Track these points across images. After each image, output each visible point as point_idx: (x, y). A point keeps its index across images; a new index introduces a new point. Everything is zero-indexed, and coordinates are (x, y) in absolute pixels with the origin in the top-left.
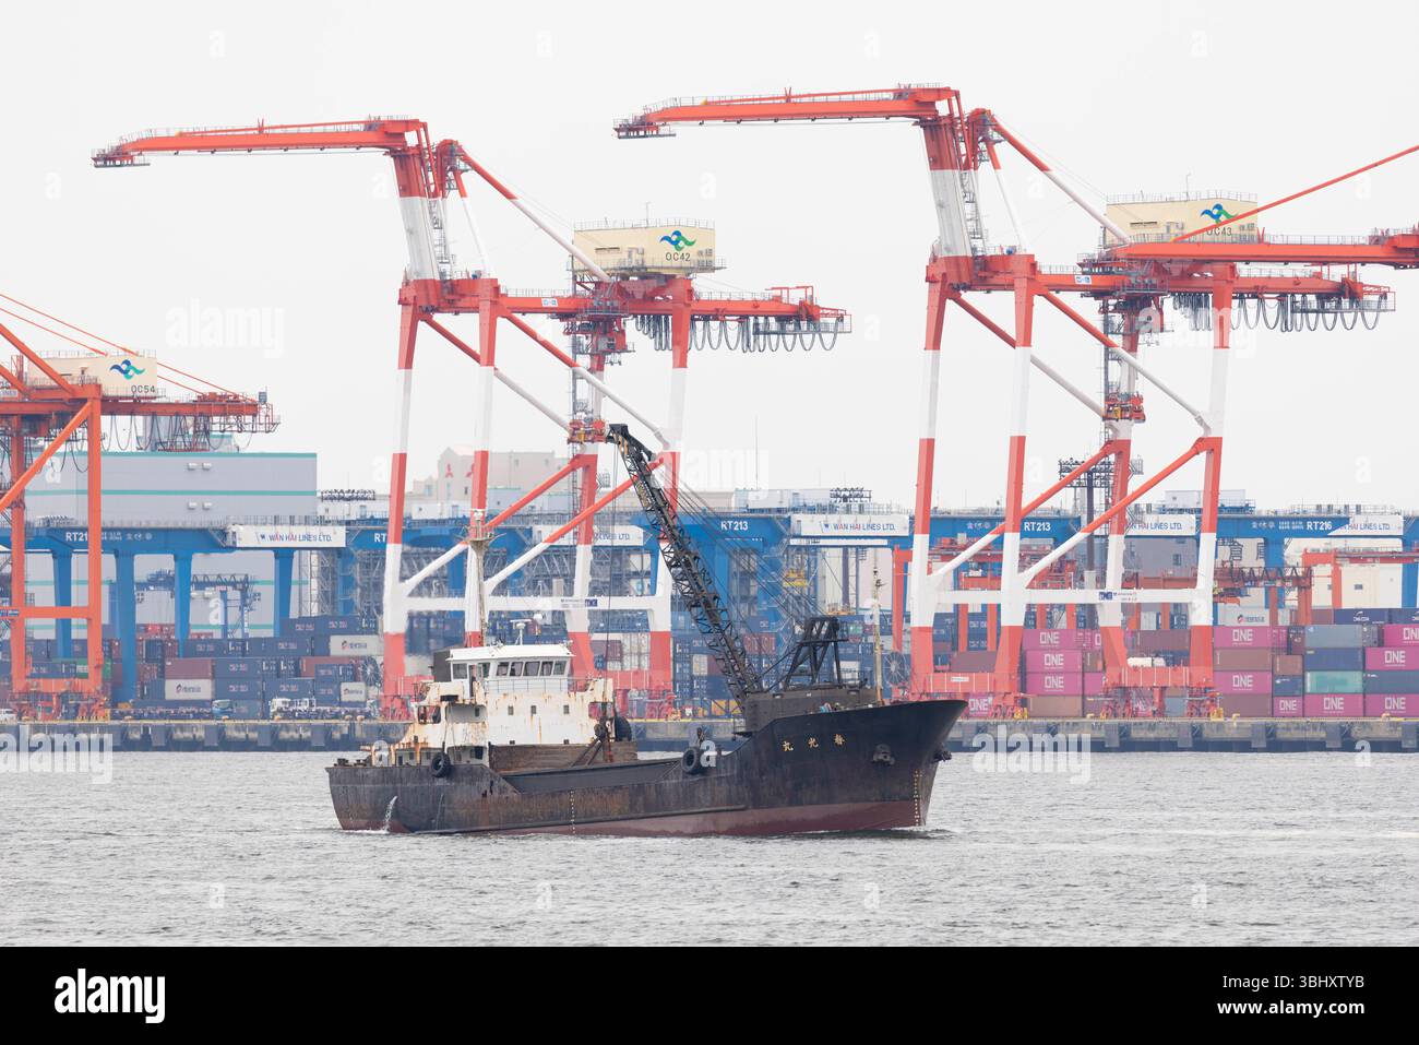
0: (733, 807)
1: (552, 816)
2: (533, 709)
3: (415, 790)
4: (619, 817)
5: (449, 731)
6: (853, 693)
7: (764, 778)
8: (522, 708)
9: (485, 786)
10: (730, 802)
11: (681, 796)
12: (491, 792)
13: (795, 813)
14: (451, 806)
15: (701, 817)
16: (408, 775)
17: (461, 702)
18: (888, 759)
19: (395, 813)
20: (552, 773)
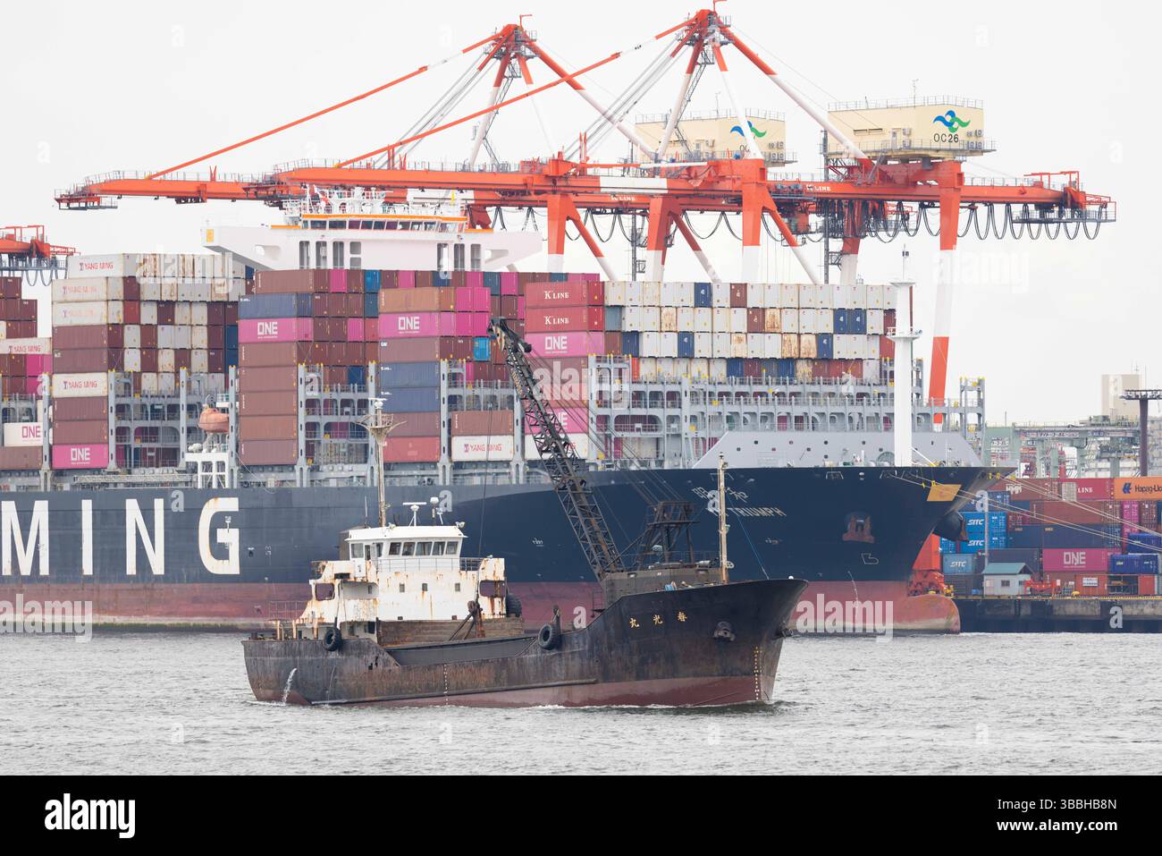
0: (584, 681)
1: (428, 688)
2: (425, 587)
3: (311, 663)
4: (486, 689)
5: (341, 608)
6: (701, 572)
7: (612, 653)
8: (414, 586)
9: (371, 659)
10: (582, 675)
11: (540, 669)
12: (376, 664)
13: (642, 687)
14: (342, 678)
15: (557, 690)
16: (306, 648)
17: (353, 580)
18: (728, 635)
19: (295, 684)
20: (430, 647)
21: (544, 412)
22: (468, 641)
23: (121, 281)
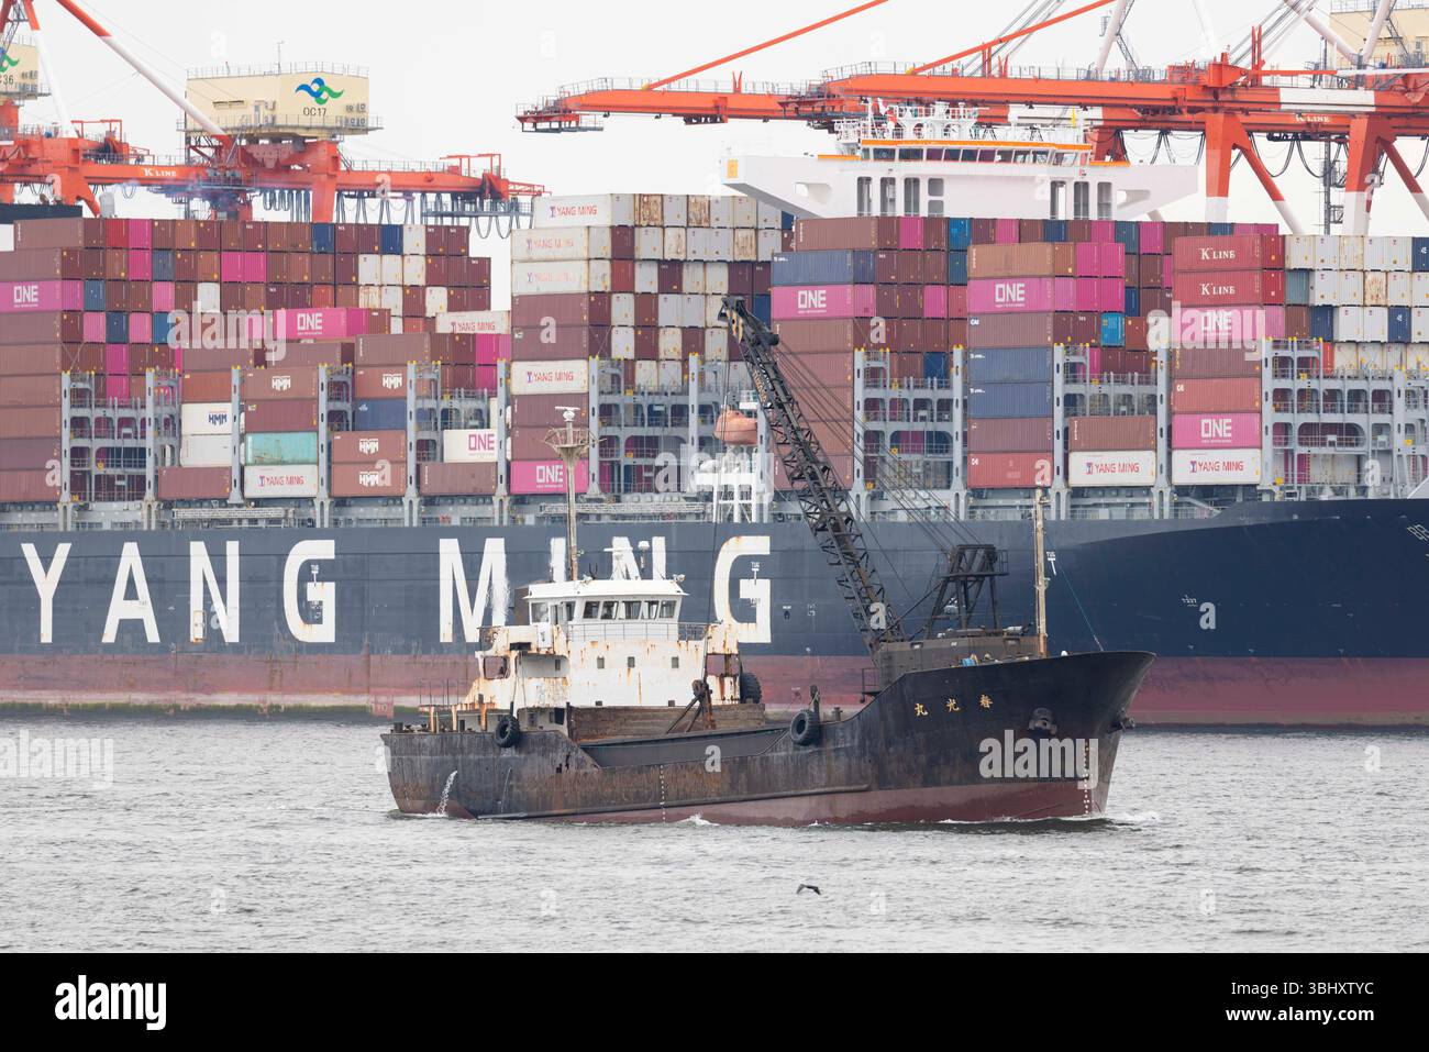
0: (852, 788)
1: (638, 796)
2: (631, 662)
3: (478, 763)
4: (718, 799)
5: (519, 690)
6: (1010, 642)
7: (891, 750)
8: (616, 660)
9: (560, 759)
10: (849, 781)
11: (791, 771)
12: (567, 765)
13: (930, 796)
14: (520, 783)
15: (814, 800)
16: (470, 744)
17: (535, 651)
18: (1048, 727)
19: (455, 793)
20: (641, 743)
21: (795, 425)
22: (692, 734)
23: (608, 232)
